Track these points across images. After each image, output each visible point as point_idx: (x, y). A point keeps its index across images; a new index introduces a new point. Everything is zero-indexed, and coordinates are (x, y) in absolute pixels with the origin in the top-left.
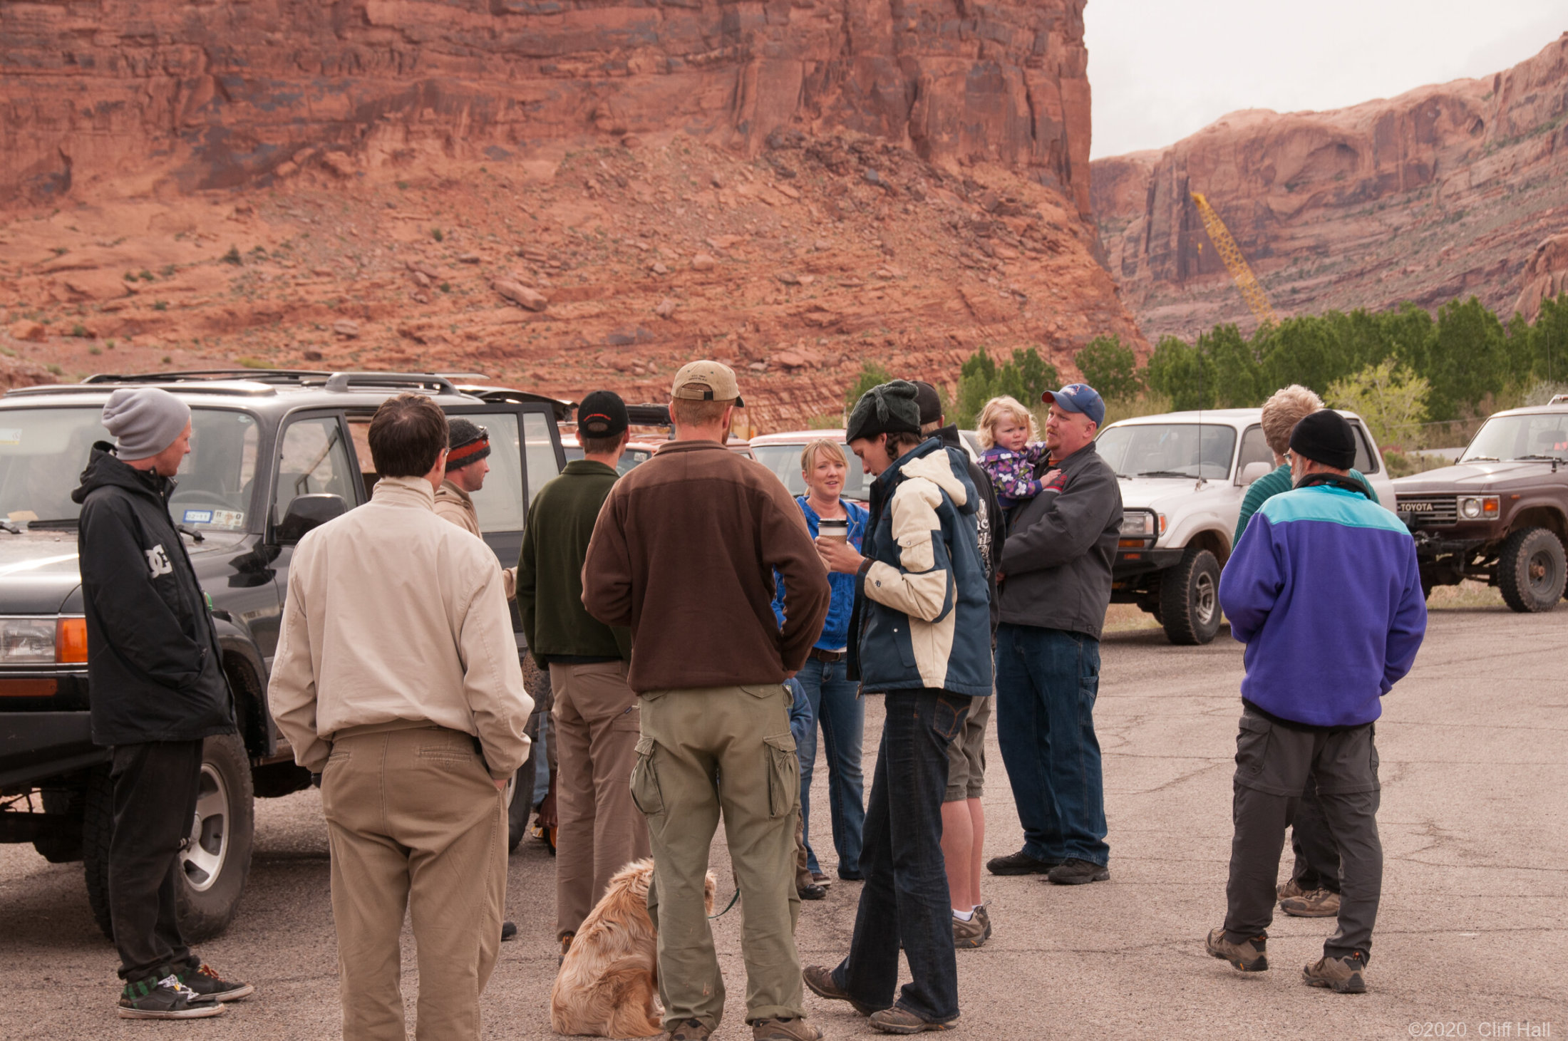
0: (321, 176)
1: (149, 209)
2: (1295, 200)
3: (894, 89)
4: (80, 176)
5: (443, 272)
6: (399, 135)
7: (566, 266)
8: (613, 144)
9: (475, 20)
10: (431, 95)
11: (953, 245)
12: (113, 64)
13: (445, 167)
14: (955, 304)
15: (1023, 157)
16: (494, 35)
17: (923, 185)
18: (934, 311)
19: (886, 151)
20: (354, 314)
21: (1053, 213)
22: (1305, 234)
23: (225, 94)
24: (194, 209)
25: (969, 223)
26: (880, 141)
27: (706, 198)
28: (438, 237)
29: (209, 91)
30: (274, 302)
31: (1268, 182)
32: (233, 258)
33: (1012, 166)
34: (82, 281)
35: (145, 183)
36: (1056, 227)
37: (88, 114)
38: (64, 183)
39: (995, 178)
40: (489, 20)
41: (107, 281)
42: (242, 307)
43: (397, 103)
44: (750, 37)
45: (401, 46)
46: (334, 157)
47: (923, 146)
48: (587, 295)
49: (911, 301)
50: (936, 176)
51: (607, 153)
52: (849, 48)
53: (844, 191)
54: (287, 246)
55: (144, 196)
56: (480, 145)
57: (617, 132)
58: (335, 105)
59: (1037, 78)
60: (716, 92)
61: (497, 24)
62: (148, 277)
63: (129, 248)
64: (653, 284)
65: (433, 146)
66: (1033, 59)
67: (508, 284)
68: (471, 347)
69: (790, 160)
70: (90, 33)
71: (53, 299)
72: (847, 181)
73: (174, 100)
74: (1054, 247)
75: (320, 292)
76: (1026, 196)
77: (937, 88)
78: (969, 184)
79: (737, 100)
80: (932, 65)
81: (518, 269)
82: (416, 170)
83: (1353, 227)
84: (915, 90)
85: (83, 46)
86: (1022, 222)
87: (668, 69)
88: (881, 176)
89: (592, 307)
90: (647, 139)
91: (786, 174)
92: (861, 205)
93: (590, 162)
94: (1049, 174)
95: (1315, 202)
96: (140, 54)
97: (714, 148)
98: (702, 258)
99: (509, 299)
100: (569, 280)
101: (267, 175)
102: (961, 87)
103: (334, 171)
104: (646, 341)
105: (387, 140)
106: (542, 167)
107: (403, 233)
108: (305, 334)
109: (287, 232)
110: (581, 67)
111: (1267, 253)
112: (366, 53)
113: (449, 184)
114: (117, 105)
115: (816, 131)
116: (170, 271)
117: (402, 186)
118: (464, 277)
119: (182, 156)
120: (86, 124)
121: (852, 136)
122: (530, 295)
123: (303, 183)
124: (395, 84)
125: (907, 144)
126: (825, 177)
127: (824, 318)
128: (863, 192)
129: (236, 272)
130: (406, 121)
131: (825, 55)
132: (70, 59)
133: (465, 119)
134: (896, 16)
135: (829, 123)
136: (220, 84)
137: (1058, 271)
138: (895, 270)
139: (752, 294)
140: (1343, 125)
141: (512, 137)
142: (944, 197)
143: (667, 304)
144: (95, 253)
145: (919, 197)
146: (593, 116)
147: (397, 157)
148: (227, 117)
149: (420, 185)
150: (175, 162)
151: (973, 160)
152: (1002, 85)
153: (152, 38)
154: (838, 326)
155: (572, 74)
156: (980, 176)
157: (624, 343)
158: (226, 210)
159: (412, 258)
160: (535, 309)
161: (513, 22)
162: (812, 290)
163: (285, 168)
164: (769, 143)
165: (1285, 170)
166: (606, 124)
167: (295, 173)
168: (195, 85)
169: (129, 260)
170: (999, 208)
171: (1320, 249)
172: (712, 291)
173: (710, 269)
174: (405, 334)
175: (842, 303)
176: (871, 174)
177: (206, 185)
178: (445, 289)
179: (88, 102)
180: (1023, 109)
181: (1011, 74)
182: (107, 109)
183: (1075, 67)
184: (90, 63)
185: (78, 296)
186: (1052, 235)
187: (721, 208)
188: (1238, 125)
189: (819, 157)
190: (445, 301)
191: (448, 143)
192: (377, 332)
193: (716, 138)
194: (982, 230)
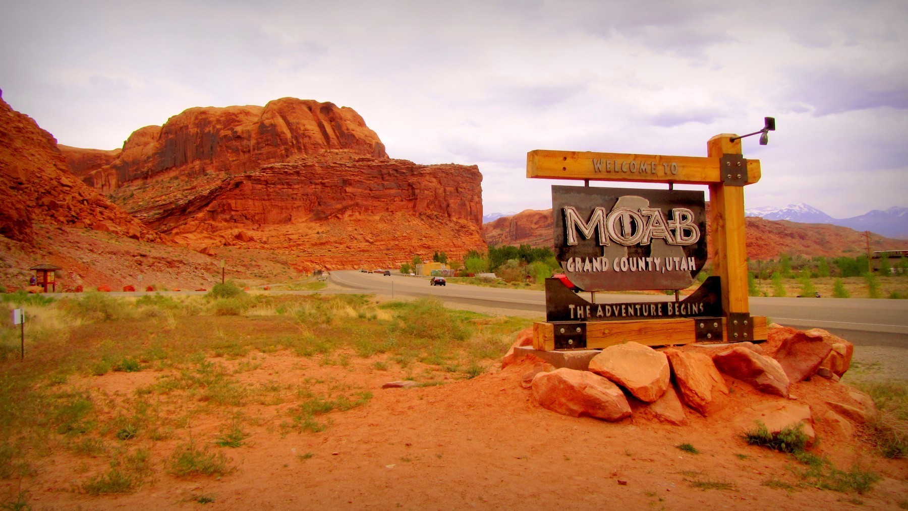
0: (336, 219)
1: (304, 224)
2: (537, 226)
3: (444, 205)
4: (293, 219)
5: (356, 236)
6: (351, 211)
7: (379, 235)
8: (391, 214)
9: (366, 191)
10: (357, 204)
11: (452, 233)
12: (300, 199)
13: (359, 217)
14: (452, 244)
15: (469, 218)
16: (369, 194)
17: (448, 222)
18: (447, 245)
19: (442, 216)
20: (338, 243)
21: (473, 228)
22: (538, 232)
23: (319, 204)
24: (313, 224)
25: (456, 229)
26: (441, 214)
27: (407, 224)
28: (356, 230)
29: (317, 204)
30: (324, 241)
31: (532, 223)
32: (318, 233)
33: (467, 219)
34: (291, 237)
35: (304, 220)
36: (473, 231)
37: (295, 208)
38: (290, 220)
39: (462, 221)
40: (369, 192)
41: (295, 237)
42: (318, 242)
43: (351, 206)
44: (417, 195)
45: (352, 196)
46: (339, 216)
47: (449, 215)
48: (382, 241)
49: (443, 243)
50: (450, 221)
51: (389, 215)
52: (436, 198)
53: (433, 223)
54: (328, 231)
55: (304, 222)
56: (366, 214)
57: (392, 212)
58: (339, 206)
59: (472, 204)
60: (411, 205)
61: (370, 192)
62: (302, 236)
63: (300, 231)
64: (395, 239)
65: (357, 214)
66: (471, 201)
67: (367, 238)
68: (359, 249)
69: (423, 217)
70: (296, 194)
71: (286, 240)
72: (434, 221)
73: (310, 205)
74: (472, 234)
75: (332, 239)
76: (468, 225)
77: (452, 205)
78: (457, 222)
79: (414, 206)
80: (451, 201)
81: (370, 236)
82: (354, 218)
83: (546, 232)
84: (448, 206)
85: (295, 196)
86: (466, 229)
87: (402, 201)
88: (440, 221)
89: (383, 243)
90: (397, 213)
91: (422, 220)
92: (436, 226)
93: (386, 217)
94: (474, 221)
95: (540, 227)
96: (304, 197)
97: (409, 215)
98: (404, 235)
99: (367, 241)
100: (379, 238)
101: (326, 218)
102: (457, 205)
103: (338, 218)
104: (393, 249)
105: (349, 212)
106: (377, 218)
107: (350, 229)
108: (329, 247)
109: (329, 228)
110: (386, 200)
111: (531, 236)
112: (345, 197)
113: (359, 220)
114: (300, 206)
115: (429, 212)
116: (307, 235)
117: (351, 220)
118: (359, 237)
119: (311, 215)
120: (295, 210)
121: (436, 213)
122: (371, 240)
123: (333, 220)
124: (351, 202)
125: (446, 215)
126: (430, 220)
127: (426, 246)
128: (437, 223)
129: (318, 235)
130: (352, 209)
131: (431, 199)
132: (293, 198)
133: (363, 209)
134: (445, 192)
135: (431, 211)
136: (319, 202)
137: (472, 238)
138: (441, 237)
139: (413, 241)
140: (545, 213)
141: (372, 212)
142: (452, 225)
143: (397, 243)
144: (294, 232)
145: (447, 224)
146: (387, 209)
147: (350, 216)
148: (320, 208)
149: (354, 220)
150: (310, 216)
151: (459, 218)
152: (465, 205)
153: (307, 195)
154: (429, 247)
155: (384, 201)
156: (460, 221)
157: (388, 249)
158: (318, 224)
159: (350, 233)
160: (372, 243)
161: (373, 192)
162: (425, 241)
163: (330, 217)
164: (420, 214)
165: (535, 221)
166: (390, 210)
167: (331, 218)
168: (314, 203)
169: (299, 233)
170: (462, 227)
171: (541, 235)
172: (406, 240)
173: (405, 237)
174: (347, 247)
175: (430, 243)
176: (438, 220)
177: (315, 220)
178: (356, 239)
179: (295, 206)
180: (469, 209)
181: (467, 203)
182: (298, 207)
183: (480, 202)
184: (296, 199)
185: (290, 239)
186: (471, 232)
187: (409, 225)
188: (526, 212)
189: (429, 217)
190: (355, 241)
191: (360, 213)
192: (342, 246)
193: (410, 213)
194: (458, 231)
